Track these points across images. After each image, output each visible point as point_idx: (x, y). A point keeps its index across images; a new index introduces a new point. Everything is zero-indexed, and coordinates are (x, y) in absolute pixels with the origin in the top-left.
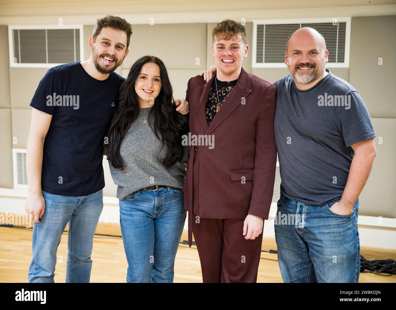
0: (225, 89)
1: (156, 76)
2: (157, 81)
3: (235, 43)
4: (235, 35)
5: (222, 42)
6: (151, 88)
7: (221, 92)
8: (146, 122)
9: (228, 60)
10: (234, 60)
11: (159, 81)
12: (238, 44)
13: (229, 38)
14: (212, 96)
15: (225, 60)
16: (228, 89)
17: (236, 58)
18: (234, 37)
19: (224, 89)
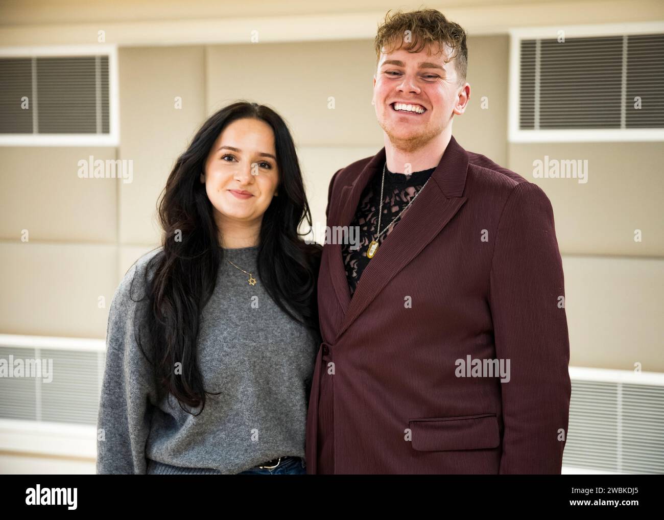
0: (398, 195)
1: (263, 155)
2: (267, 166)
3: (432, 62)
4: (436, 42)
5: (400, 56)
6: (249, 184)
7: (390, 202)
8: (255, 282)
9: (407, 104)
10: (425, 109)
11: (270, 167)
12: (441, 68)
13: (417, 46)
14: (367, 216)
15: (400, 105)
16: (407, 194)
17: (430, 103)
18: (434, 49)
19: (396, 195)
